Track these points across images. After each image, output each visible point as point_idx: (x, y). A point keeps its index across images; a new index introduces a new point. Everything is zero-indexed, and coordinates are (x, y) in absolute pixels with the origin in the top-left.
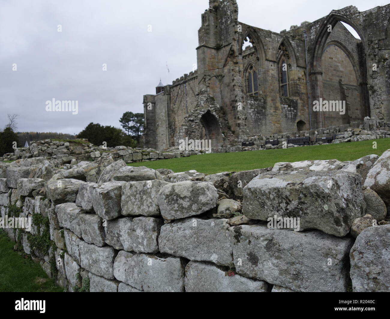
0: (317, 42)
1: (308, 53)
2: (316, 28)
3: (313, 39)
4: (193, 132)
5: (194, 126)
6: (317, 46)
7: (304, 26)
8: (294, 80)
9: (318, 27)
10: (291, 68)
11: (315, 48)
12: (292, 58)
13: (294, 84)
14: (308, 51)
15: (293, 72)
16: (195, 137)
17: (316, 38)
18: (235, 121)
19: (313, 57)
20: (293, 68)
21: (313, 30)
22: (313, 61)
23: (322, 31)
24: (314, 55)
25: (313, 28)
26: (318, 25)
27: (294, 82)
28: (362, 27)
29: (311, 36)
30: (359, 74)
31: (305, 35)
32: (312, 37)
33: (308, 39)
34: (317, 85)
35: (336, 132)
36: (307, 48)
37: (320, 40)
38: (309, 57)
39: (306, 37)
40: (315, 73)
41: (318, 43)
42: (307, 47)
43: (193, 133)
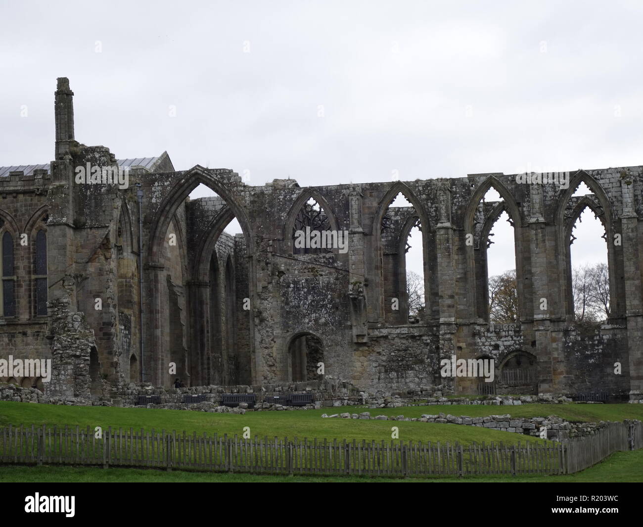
0: (162, 211)
1: (143, 226)
2: (163, 186)
3: (156, 203)
4: (81, 375)
5: (82, 365)
6: (162, 219)
7: (138, 175)
8: (126, 278)
9: (168, 185)
10: (122, 254)
11: (158, 222)
12: (125, 236)
13: (126, 285)
14: (145, 223)
15: (125, 262)
16: (85, 384)
17: (161, 204)
18: (108, 358)
19: (153, 238)
20: (125, 254)
21: (157, 187)
22: (152, 244)
23: (174, 195)
24: (155, 232)
25: (156, 184)
26: (168, 183)
27: (126, 281)
28: (248, 211)
29: (152, 198)
30: (186, 264)
31: (140, 193)
32: (154, 200)
33: (144, 200)
34: (157, 290)
35: (292, 390)
36: (142, 218)
37: (167, 208)
38: (146, 235)
39: (142, 196)
40: (155, 268)
41: (165, 213)
42: (143, 216)
43: (80, 377)
